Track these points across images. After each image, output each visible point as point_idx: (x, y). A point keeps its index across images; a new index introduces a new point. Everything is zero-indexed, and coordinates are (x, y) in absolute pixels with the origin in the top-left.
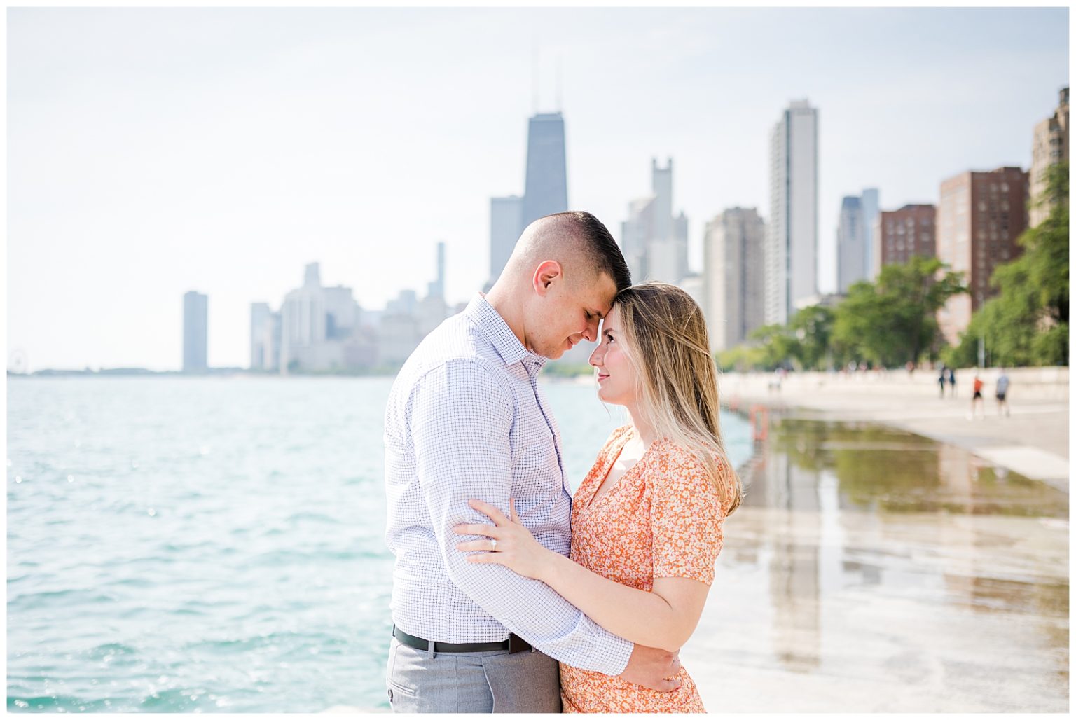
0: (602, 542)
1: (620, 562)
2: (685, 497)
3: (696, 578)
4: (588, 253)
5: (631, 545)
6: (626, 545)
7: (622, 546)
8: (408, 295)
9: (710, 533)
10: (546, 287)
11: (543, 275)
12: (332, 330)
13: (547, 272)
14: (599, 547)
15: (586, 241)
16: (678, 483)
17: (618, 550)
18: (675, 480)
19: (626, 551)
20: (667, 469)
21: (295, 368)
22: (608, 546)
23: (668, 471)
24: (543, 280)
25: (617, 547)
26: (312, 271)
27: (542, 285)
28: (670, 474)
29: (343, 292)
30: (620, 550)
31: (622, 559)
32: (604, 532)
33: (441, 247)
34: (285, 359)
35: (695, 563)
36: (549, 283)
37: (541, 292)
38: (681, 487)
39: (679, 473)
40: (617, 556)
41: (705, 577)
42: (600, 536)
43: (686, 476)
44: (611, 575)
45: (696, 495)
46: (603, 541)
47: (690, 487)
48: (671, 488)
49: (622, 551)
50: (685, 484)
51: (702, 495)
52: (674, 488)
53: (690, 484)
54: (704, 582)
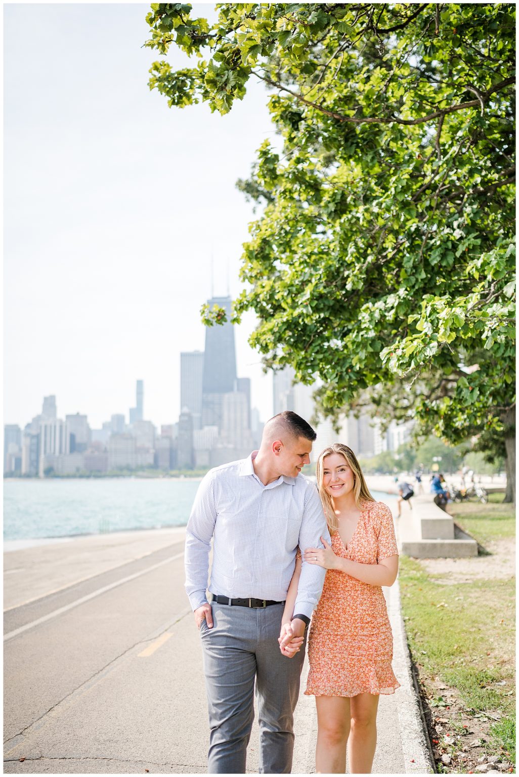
4: (290, 432)
8: (119, 419)
10: (278, 451)
12: (74, 447)
15: (287, 427)
21: (51, 473)
24: (276, 449)
26: (50, 403)
29: (79, 419)
33: (140, 384)
34: (42, 467)
36: (279, 449)
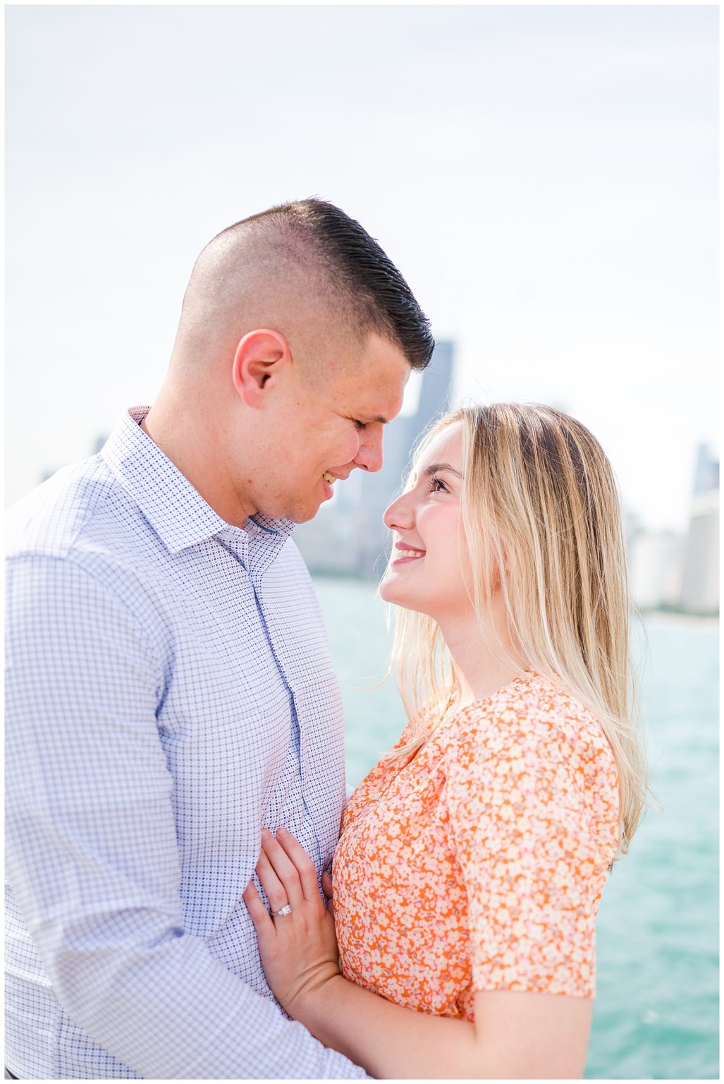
0: (355, 898)
1: (388, 940)
2: (505, 818)
3: (540, 989)
4: (333, 299)
5: (407, 909)
6: (398, 906)
7: (390, 908)
9: (565, 888)
10: (262, 386)
11: (250, 363)
13: (259, 354)
14: (352, 909)
15: (324, 270)
16: (492, 790)
17: (383, 915)
18: (486, 783)
19: (399, 919)
20: (471, 760)
22: (366, 908)
23: (473, 764)
24: (253, 372)
25: (380, 910)
27: (253, 384)
28: (477, 769)
30: (387, 916)
31: (393, 935)
32: (358, 880)
35: (537, 957)
36: (267, 377)
37: (251, 401)
38: (498, 800)
39: (493, 770)
40: (383, 928)
41: (564, 983)
42: (352, 886)
43: (505, 776)
44: (378, 964)
45: (527, 813)
46: (358, 897)
47: (515, 797)
48: (481, 799)
49: (390, 917)
50: (504, 791)
51: (542, 811)
52: (486, 800)
53: (515, 791)
54: (563, 993)
